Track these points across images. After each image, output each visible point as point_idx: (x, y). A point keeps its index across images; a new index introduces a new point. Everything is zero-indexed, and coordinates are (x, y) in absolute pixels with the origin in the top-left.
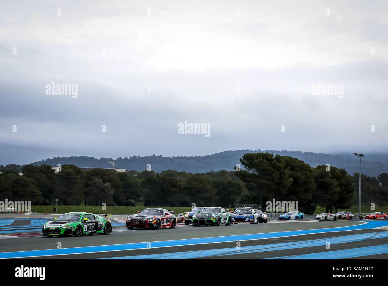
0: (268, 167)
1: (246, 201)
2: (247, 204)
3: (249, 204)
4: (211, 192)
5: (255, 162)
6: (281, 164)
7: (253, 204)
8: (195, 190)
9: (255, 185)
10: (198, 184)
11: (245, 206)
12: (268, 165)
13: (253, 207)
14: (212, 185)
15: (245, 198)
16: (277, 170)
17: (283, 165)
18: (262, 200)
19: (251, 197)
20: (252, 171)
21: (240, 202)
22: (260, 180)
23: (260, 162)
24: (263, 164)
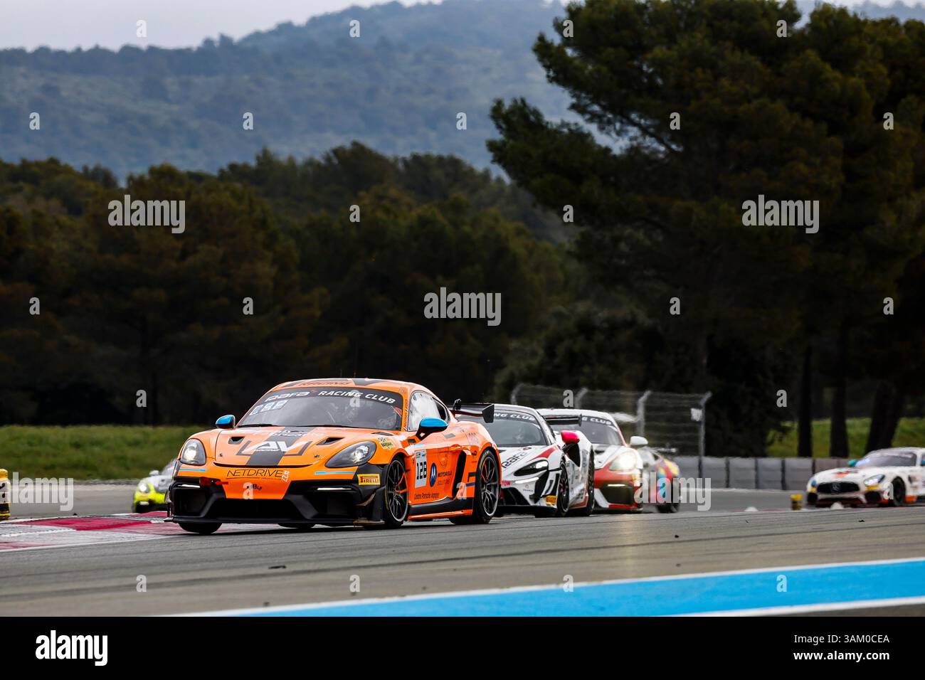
0: (756, 103)
1: (586, 369)
2: (592, 386)
4: (285, 312)
8: (160, 295)
12: (755, 90)
13: (641, 411)
14: (296, 254)
15: (579, 344)
16: (824, 126)
17: (869, 86)
18: (705, 361)
19: (623, 337)
21: (534, 377)
22: (692, 204)
23: (696, 60)
24: (716, 77)
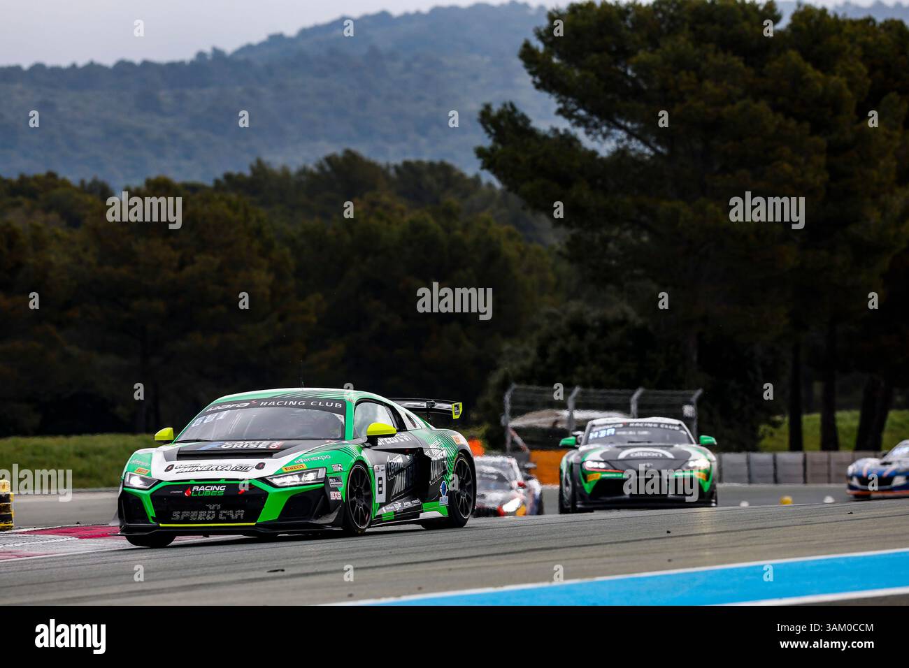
0: (739, 104)
1: (579, 369)
3: (598, 385)
4: (282, 318)
5: (642, 68)
6: (837, 80)
7: (635, 388)
8: (159, 305)
9: (645, 239)
10: (176, 255)
11: (571, 404)
12: (739, 91)
13: (634, 408)
14: (292, 261)
15: (572, 344)
17: (851, 85)
18: (695, 358)
19: (615, 336)
20: (621, 134)
21: (527, 377)
22: (678, 204)
23: (680, 63)
24: (700, 80)
